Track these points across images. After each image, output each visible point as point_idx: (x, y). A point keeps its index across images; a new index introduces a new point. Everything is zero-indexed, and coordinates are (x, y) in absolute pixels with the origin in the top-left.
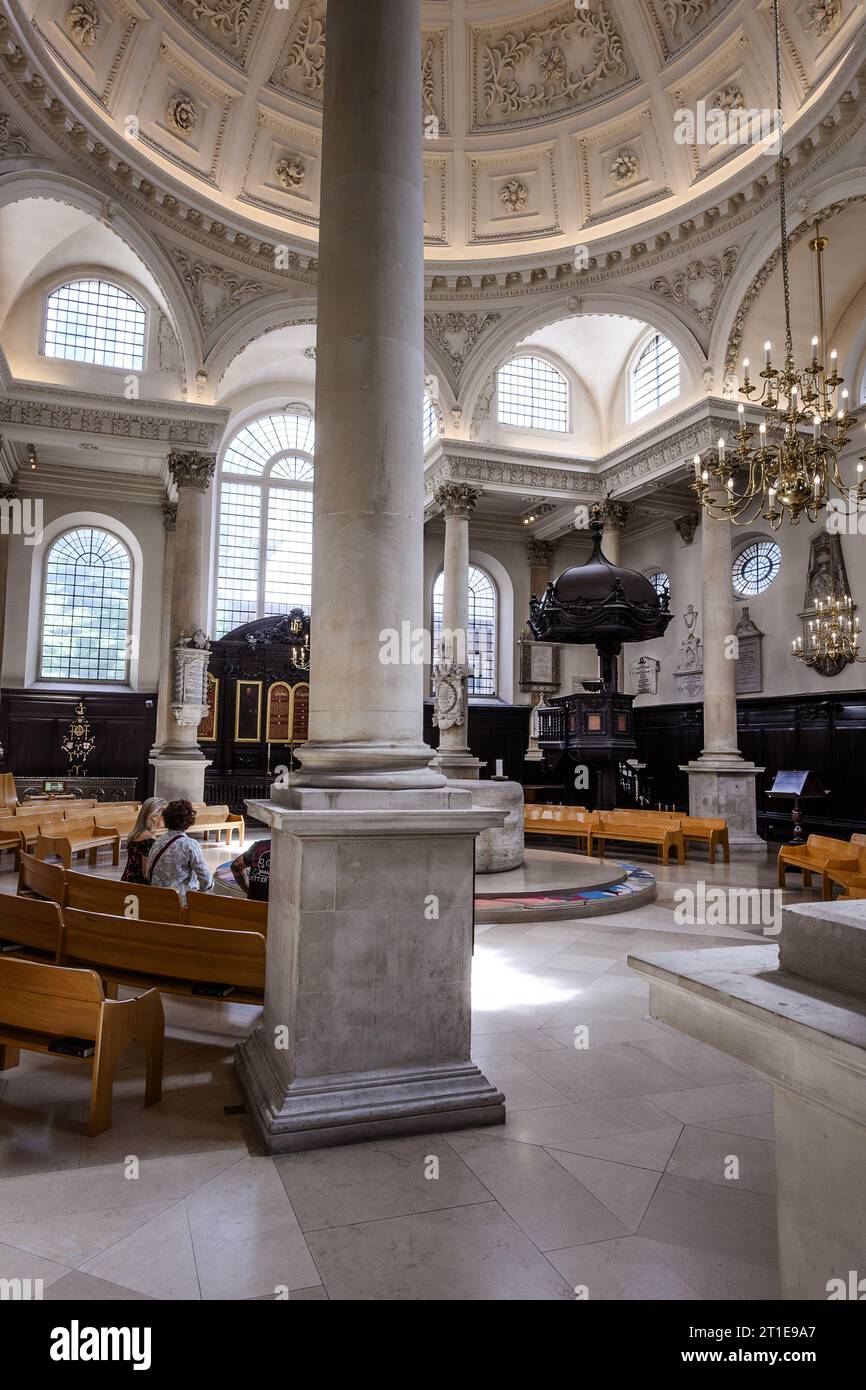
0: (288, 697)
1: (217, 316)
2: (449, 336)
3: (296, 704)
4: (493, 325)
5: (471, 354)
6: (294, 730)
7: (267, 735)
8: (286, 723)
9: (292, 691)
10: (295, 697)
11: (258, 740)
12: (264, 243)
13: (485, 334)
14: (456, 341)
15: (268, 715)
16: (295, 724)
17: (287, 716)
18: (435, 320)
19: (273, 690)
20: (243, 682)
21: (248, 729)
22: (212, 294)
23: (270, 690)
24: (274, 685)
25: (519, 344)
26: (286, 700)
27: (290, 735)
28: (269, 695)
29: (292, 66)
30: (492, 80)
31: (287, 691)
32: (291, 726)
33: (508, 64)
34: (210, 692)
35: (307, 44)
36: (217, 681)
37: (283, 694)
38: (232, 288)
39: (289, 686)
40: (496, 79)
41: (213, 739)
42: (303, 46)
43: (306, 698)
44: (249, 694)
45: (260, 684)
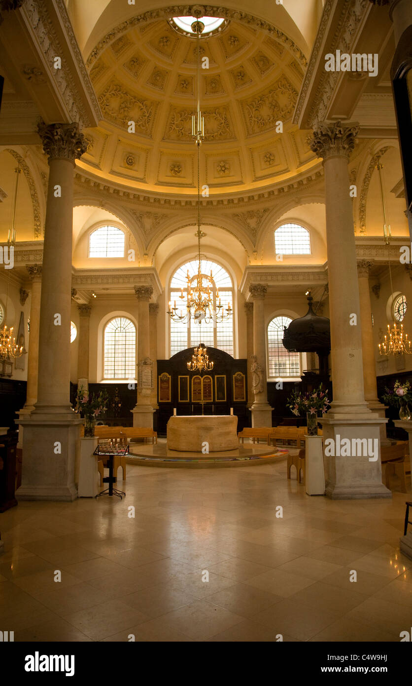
0: (200, 382)
1: (151, 230)
2: (249, 221)
3: (204, 385)
4: (267, 214)
5: (260, 227)
6: (204, 396)
7: (192, 399)
8: (200, 393)
9: (202, 379)
10: (204, 382)
11: (188, 401)
12: (166, 199)
13: (264, 217)
14: (252, 222)
15: (192, 390)
16: (204, 393)
17: (200, 390)
18: (242, 215)
19: (194, 379)
20: (181, 376)
21: (184, 397)
22: (148, 222)
23: (192, 380)
24: (194, 377)
25: (278, 220)
26: (200, 383)
27: (202, 399)
28: (192, 382)
29: (171, 131)
30: (251, 117)
31: (200, 379)
32: (202, 394)
33: (257, 110)
34: (167, 381)
35: (176, 122)
36: (170, 377)
37: (199, 381)
38: (156, 219)
39: (200, 377)
40: (253, 116)
41: (170, 401)
42: (174, 123)
43: (208, 382)
44: (184, 382)
45: (188, 377)
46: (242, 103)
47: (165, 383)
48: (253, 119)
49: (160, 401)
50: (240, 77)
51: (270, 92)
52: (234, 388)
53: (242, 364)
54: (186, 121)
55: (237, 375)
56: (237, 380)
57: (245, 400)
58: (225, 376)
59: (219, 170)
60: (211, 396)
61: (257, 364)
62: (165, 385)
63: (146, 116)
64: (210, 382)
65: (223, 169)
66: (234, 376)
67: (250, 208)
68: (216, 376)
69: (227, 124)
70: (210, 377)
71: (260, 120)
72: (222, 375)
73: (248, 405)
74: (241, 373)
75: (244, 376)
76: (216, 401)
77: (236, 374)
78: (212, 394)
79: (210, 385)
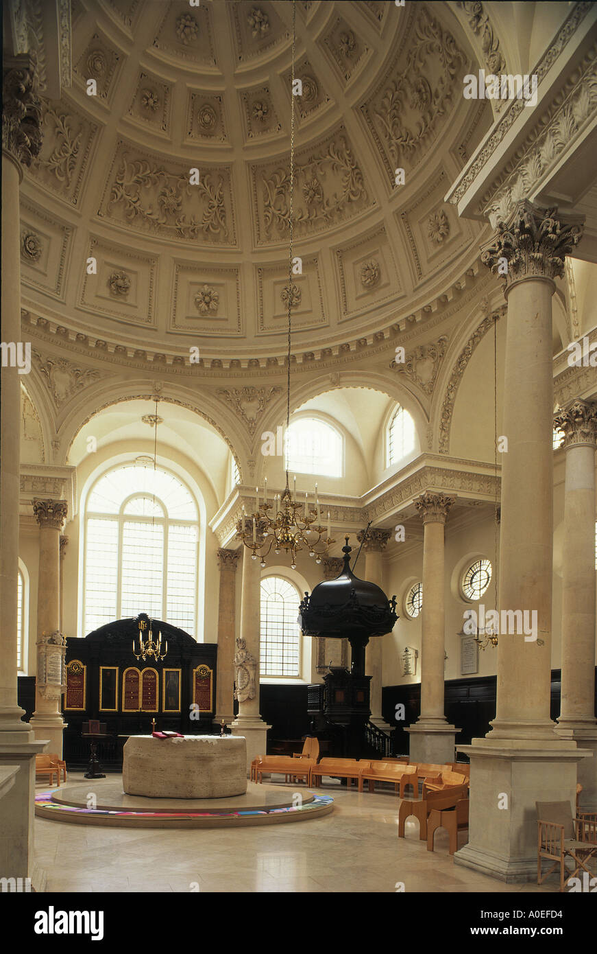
0: (138, 678)
1: (67, 396)
2: (244, 404)
3: (144, 684)
4: (278, 396)
5: (263, 418)
6: (144, 703)
7: (123, 706)
8: (137, 697)
9: (141, 674)
10: (144, 678)
11: (116, 710)
12: (99, 340)
13: (273, 402)
14: (251, 409)
15: (124, 692)
16: (143, 698)
17: (138, 692)
18: (234, 392)
19: (126, 675)
20: (104, 668)
21: (109, 702)
22: (62, 381)
23: (124, 673)
24: (127, 670)
25: (297, 410)
26: (137, 680)
27: (140, 706)
28: (124, 677)
29: (115, 201)
30: (269, 205)
31: (137, 674)
32: (141, 700)
33: (280, 192)
34: (80, 675)
35: (126, 184)
36: (85, 667)
37: (134, 676)
38: (77, 376)
39: (138, 671)
40: (272, 204)
41: (84, 709)
42: (122, 185)
43: (152, 679)
44: (109, 676)
45: (117, 668)
46: (256, 170)
47: (76, 678)
48: (272, 210)
49: (66, 709)
50: (260, 113)
51: (310, 161)
52: (194, 691)
53: (209, 653)
54: (146, 185)
55: (200, 669)
56: (199, 679)
57: (211, 711)
58: (180, 670)
59: (198, 300)
60: (155, 703)
61: (247, 652)
62: (76, 682)
63: (67, 153)
64: (155, 678)
65: (207, 299)
66: (194, 670)
67: (249, 382)
68: (164, 670)
69: (222, 211)
70: (155, 671)
71: (284, 215)
72: (175, 668)
73: (216, 719)
74: (207, 667)
75: (211, 671)
76: (164, 711)
77: (199, 667)
78: (157, 700)
79: (154, 684)
